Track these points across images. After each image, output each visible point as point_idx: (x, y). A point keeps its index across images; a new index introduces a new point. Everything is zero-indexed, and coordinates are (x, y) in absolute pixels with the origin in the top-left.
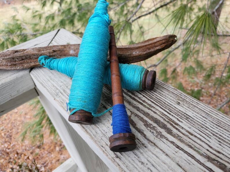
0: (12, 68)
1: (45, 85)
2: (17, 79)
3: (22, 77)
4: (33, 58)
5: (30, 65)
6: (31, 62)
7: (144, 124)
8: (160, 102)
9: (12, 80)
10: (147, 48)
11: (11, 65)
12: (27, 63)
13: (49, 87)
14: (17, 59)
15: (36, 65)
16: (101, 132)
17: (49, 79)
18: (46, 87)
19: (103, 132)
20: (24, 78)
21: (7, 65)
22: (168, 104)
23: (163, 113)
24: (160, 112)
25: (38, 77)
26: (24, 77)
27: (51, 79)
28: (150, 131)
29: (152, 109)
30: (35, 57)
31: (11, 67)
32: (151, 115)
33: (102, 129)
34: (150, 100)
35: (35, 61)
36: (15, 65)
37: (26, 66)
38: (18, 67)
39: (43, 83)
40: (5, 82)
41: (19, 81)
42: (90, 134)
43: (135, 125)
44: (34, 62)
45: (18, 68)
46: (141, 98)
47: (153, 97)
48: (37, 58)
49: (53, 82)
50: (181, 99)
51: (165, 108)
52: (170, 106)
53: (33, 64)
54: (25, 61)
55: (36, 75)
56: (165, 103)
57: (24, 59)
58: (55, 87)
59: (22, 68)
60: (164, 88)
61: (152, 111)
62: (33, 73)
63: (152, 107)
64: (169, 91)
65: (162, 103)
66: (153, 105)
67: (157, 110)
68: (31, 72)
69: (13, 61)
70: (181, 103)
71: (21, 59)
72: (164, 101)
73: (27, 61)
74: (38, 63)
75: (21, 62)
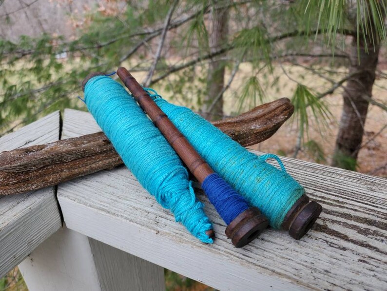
0: (19, 190)
1: (114, 212)
2: (31, 213)
3: (40, 207)
4: (67, 159)
5: (60, 176)
6: (62, 171)
7: (357, 231)
8: (346, 193)
9: (21, 218)
10: (267, 119)
11: (17, 183)
13: (126, 212)
14: (34, 166)
15: (73, 175)
16: (303, 265)
17: (115, 198)
18: (119, 214)
19: (305, 263)
20: (44, 209)
21: (8, 185)
22: (360, 194)
23: (366, 208)
24: (360, 207)
25: (83, 199)
26: (45, 206)
27: (119, 197)
28: (376, 239)
29: (345, 205)
30: (70, 159)
31: (18, 188)
32: (352, 215)
33: (301, 260)
34: (330, 194)
35: (72, 167)
36: (26, 181)
37: (51, 180)
38: (33, 185)
39: (104, 208)
40: (5, 225)
41: (35, 217)
42: (286, 275)
43: (346, 236)
44: (69, 169)
45: (33, 187)
46: (314, 194)
47: (330, 188)
48: (75, 160)
49: (127, 202)
50: (367, 182)
51: (361, 200)
52: (365, 195)
53: (67, 173)
54: (50, 169)
55: (74, 196)
56: (355, 193)
57: (48, 166)
58: (140, 209)
59: (42, 185)
60: (332, 173)
61: (349, 209)
62: (65, 193)
63: (342, 203)
64: (341, 175)
65: (350, 193)
66: (341, 200)
67: (354, 205)
68: (58, 193)
69: (22, 173)
70: (374, 188)
71: (42, 166)
72: (349, 191)
73: (53, 169)
74: (76, 170)
75: (40, 174)
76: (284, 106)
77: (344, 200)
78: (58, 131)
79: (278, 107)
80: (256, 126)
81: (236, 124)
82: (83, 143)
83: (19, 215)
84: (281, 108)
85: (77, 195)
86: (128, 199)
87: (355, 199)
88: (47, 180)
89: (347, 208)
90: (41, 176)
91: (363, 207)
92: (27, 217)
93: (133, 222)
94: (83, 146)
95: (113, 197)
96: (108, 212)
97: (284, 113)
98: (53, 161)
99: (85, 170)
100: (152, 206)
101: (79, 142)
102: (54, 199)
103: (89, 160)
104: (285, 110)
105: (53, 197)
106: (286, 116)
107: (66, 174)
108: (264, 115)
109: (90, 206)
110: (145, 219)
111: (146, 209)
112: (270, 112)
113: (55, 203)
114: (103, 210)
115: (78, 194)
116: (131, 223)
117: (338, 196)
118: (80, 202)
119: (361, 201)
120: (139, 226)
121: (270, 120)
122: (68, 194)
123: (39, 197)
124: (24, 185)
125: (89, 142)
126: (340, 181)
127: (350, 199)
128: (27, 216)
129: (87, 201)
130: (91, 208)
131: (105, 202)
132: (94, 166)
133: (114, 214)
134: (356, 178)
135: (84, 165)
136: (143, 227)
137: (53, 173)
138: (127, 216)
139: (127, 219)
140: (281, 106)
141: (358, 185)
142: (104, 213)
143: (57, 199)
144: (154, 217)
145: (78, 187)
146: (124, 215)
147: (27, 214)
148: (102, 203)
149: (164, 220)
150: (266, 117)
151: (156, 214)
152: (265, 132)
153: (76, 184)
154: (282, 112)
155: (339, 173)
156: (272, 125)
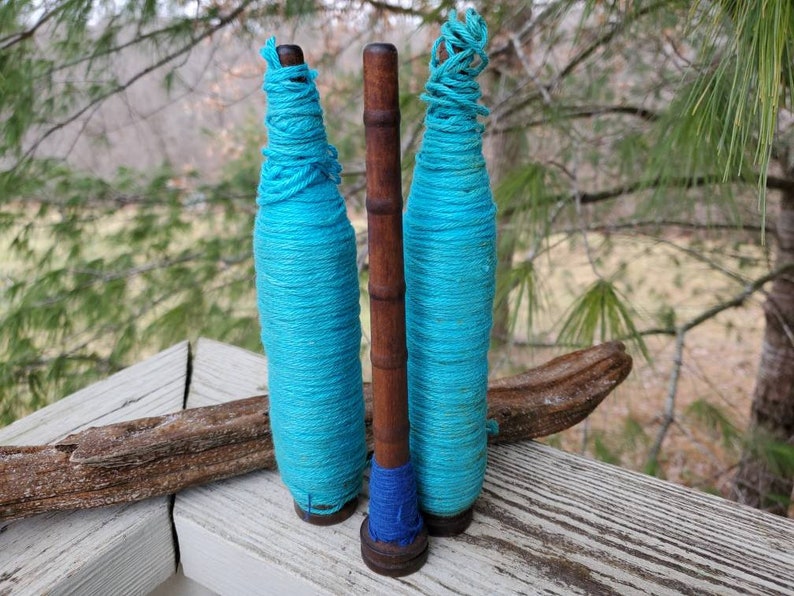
0: (109, 501)
1: (273, 554)
2: (125, 544)
3: (141, 534)
4: (197, 447)
5: (182, 477)
6: (187, 467)
8: (725, 552)
9: (107, 553)
10: (576, 384)
12: (172, 471)
13: (295, 557)
14: (140, 457)
15: (206, 476)
17: (278, 528)
18: (283, 559)
20: (149, 537)
21: (92, 489)
22: (755, 555)
23: (763, 587)
24: (752, 584)
26: (150, 533)
27: (285, 526)
29: (722, 578)
30: (204, 446)
31: (107, 496)
34: (692, 551)
35: (204, 462)
36: (123, 485)
37: (166, 483)
38: (134, 492)
39: (256, 544)
40: (79, 564)
41: (130, 552)
44: (199, 465)
45: (134, 496)
47: (694, 538)
48: (212, 448)
49: (299, 537)
50: (772, 532)
51: (754, 568)
52: (763, 559)
53: (195, 473)
54: (165, 463)
55: (204, 517)
56: (744, 554)
57: (162, 458)
58: (322, 553)
59: (150, 493)
60: (700, 505)
61: (729, 586)
62: (187, 509)
63: (717, 572)
64: (720, 511)
65: (735, 553)
66: (714, 565)
67: (740, 580)
68: (175, 509)
69: (118, 469)
70: (783, 543)
71: (153, 458)
72: (734, 547)
73: (171, 465)
74: (212, 468)
75: (148, 472)
76: (611, 361)
77: (721, 567)
78: (182, 382)
79: (599, 362)
80: (554, 400)
81: (514, 393)
82: (227, 417)
83: (105, 548)
84: (604, 364)
85: (209, 515)
86: (301, 531)
87: (744, 567)
88: (159, 485)
89: (725, 584)
90: (149, 475)
91: (757, 585)
92: (117, 553)
93: (306, 577)
94: (228, 423)
95: (273, 525)
96: (263, 554)
97: (611, 375)
98: (172, 449)
99: (227, 468)
100: (344, 549)
101: (221, 414)
102: (168, 520)
103: (236, 450)
104: (613, 367)
105: (166, 515)
106: (614, 382)
107: (192, 473)
108: (570, 377)
109: (232, 539)
110: (330, 574)
111: (334, 553)
112: (582, 372)
113: (169, 527)
114: (254, 549)
115: (211, 513)
116: (304, 579)
117: (709, 557)
118: (213, 529)
119: (755, 571)
120: (318, 587)
121: (581, 386)
122: (193, 512)
123: (141, 514)
124: (118, 491)
125: (239, 415)
126: (715, 523)
127: (732, 566)
128: (117, 550)
129: (226, 529)
130: (232, 544)
131: (258, 534)
132: (243, 460)
133: (273, 559)
134: (750, 520)
135: (227, 459)
136: (325, 591)
137: (170, 472)
138: (297, 565)
139: (296, 570)
140: (604, 360)
141: (751, 536)
142: (256, 556)
143: (172, 519)
144: (346, 571)
145: (212, 499)
146: (292, 563)
147: (117, 547)
148: (254, 536)
149: (364, 580)
150: (575, 380)
151: (350, 566)
152: (570, 412)
153: (208, 492)
154: (606, 372)
155: (715, 506)
156: (583, 400)
